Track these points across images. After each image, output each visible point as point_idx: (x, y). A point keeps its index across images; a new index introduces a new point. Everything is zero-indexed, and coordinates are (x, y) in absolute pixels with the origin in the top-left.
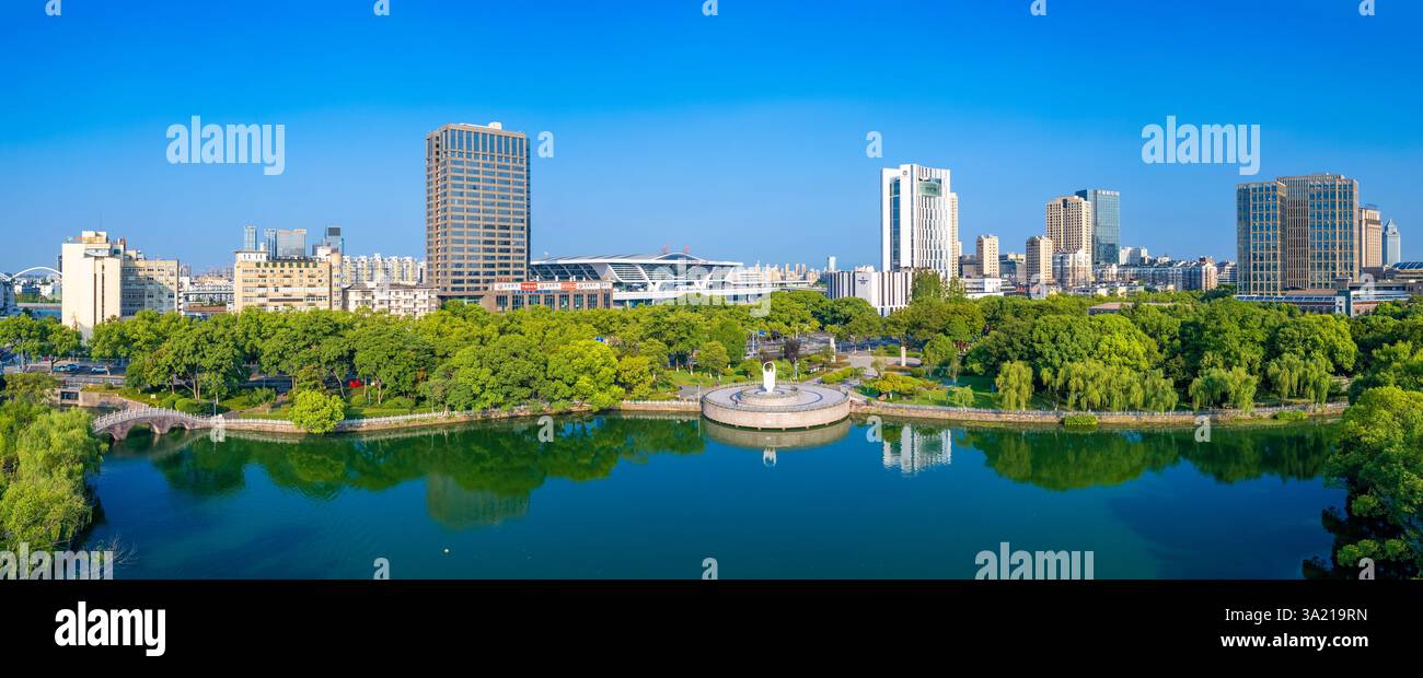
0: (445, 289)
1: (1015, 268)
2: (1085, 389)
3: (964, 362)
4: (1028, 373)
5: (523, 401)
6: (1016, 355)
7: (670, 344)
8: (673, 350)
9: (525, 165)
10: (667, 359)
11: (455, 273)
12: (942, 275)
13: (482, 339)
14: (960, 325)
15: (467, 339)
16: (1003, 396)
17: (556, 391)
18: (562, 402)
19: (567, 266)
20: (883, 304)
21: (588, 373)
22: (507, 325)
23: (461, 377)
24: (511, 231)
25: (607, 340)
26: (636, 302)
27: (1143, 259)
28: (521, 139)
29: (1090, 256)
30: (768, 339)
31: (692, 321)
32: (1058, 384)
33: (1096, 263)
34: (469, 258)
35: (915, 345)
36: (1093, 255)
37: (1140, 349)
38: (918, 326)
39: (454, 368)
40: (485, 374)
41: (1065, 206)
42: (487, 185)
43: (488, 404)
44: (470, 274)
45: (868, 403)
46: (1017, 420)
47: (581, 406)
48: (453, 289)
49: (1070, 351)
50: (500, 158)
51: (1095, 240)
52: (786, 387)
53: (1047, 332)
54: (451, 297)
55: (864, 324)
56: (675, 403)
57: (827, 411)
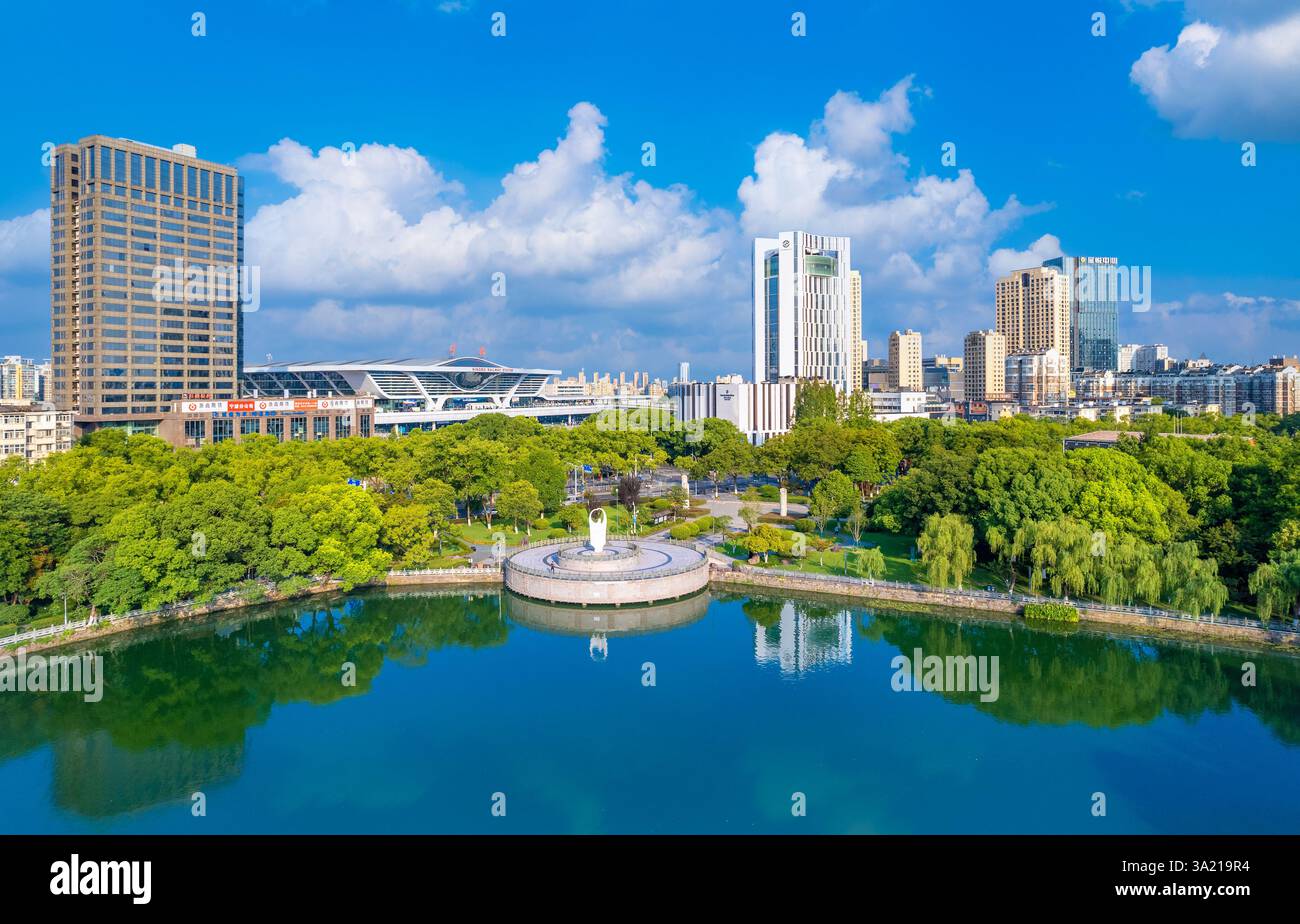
0: (91, 411)
1: (946, 378)
2: (1058, 563)
3: (870, 513)
4: (966, 533)
5: (231, 585)
6: (949, 505)
7: (458, 486)
8: (462, 495)
9: (235, 218)
10: (454, 509)
11: (109, 385)
12: (839, 388)
13: (161, 490)
14: (864, 461)
15: (131, 493)
16: (928, 566)
17: (286, 563)
18: (296, 581)
19: (304, 375)
20: (755, 428)
21: (336, 532)
22: (202, 466)
23: (119, 558)
24: (211, 320)
25: (365, 484)
26: (408, 427)
27: (1160, 363)
28: (229, 178)
29: (1066, 359)
30: (597, 477)
31: (490, 453)
32: (1015, 552)
33: (1077, 369)
34: (136, 360)
35: (801, 487)
36: (1072, 358)
37: (1154, 507)
38: (804, 459)
39: (108, 543)
40: (166, 547)
41: (1026, 284)
42: (170, 245)
43: (171, 596)
44: (138, 385)
45: (734, 568)
46: (950, 603)
47: (326, 584)
48: (105, 411)
49: (1034, 502)
50: (192, 204)
51: (1075, 334)
52: (621, 544)
53: (996, 472)
54: (101, 424)
55: (729, 456)
56: (465, 571)
57: (677, 579)
